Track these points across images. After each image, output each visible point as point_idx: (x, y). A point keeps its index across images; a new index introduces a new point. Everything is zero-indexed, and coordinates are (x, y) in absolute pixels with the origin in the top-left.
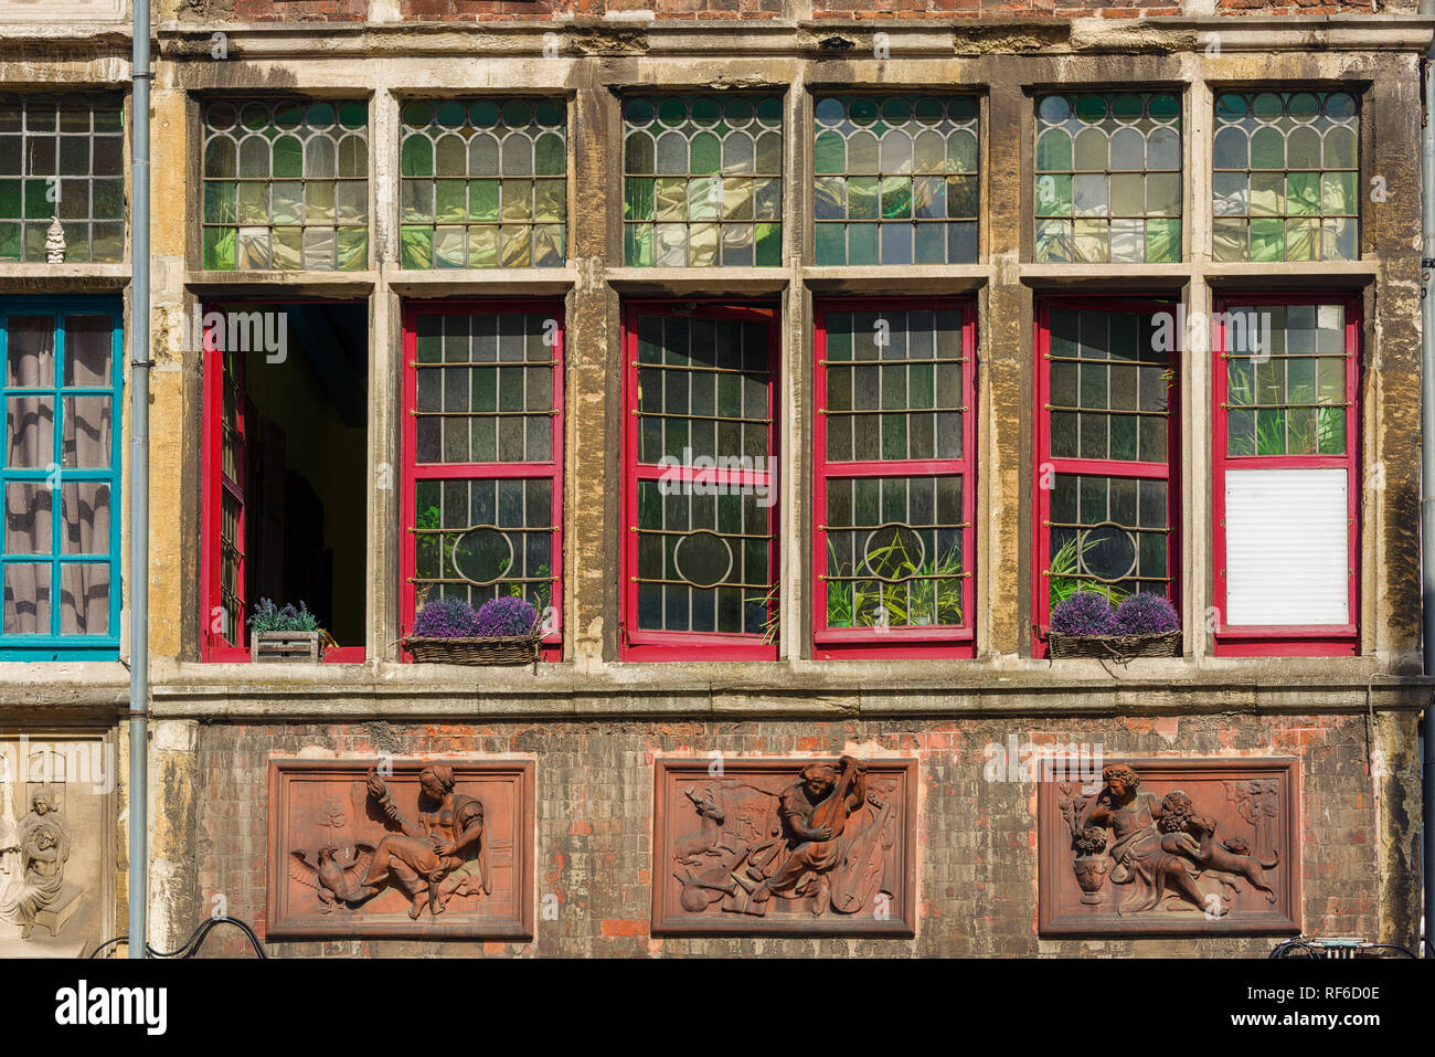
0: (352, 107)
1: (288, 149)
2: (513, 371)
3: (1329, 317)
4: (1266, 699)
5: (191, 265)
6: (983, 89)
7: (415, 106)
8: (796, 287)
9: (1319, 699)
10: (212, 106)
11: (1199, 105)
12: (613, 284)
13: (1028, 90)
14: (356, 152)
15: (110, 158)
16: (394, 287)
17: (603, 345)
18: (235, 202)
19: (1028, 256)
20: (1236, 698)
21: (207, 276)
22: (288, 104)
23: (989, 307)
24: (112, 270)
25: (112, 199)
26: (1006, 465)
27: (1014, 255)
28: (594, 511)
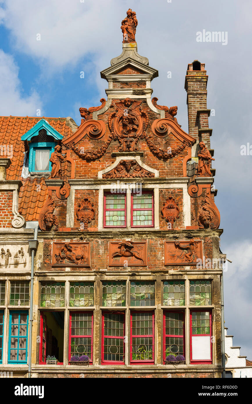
0: (63, 283)
1: (53, 289)
2: (86, 322)
3: (207, 314)
4: (198, 371)
5: (39, 306)
6: (156, 280)
7: (72, 283)
8: (128, 309)
9: (206, 371)
10: (42, 283)
11: (187, 283)
12: (101, 309)
13: (162, 281)
14: (63, 290)
15: (27, 290)
16: (68, 309)
17: (99, 318)
18: (46, 297)
19: (162, 305)
20: (194, 371)
21: (41, 308)
22: (53, 283)
23: (156, 312)
24: (27, 307)
25: (28, 296)
26: (159, 336)
27: (160, 305)
28: (98, 343)
